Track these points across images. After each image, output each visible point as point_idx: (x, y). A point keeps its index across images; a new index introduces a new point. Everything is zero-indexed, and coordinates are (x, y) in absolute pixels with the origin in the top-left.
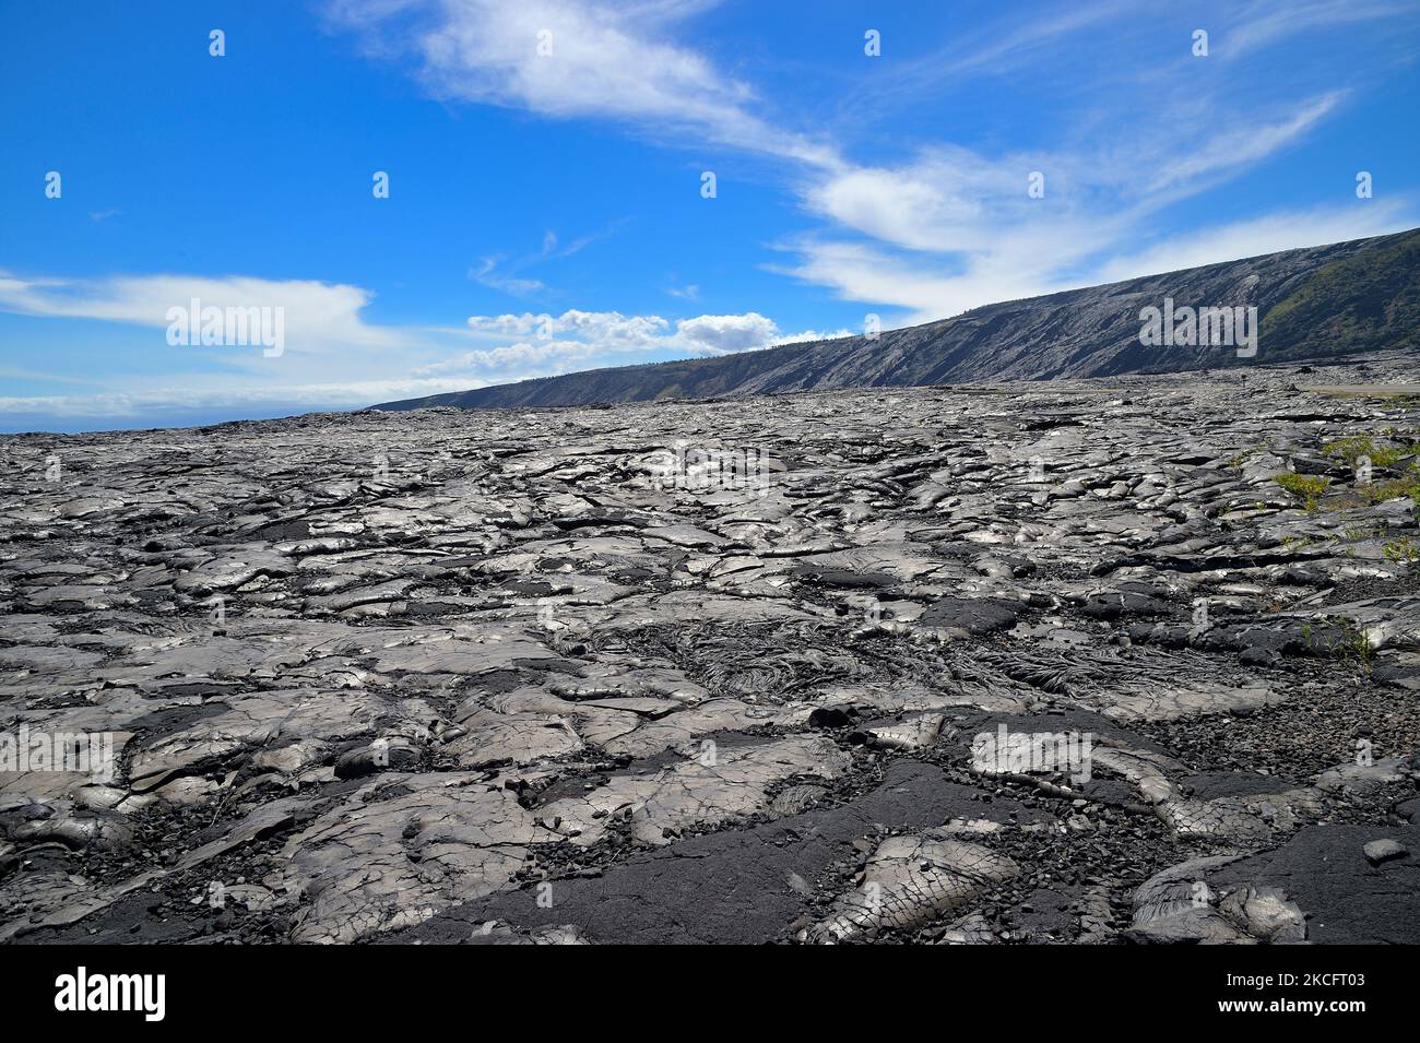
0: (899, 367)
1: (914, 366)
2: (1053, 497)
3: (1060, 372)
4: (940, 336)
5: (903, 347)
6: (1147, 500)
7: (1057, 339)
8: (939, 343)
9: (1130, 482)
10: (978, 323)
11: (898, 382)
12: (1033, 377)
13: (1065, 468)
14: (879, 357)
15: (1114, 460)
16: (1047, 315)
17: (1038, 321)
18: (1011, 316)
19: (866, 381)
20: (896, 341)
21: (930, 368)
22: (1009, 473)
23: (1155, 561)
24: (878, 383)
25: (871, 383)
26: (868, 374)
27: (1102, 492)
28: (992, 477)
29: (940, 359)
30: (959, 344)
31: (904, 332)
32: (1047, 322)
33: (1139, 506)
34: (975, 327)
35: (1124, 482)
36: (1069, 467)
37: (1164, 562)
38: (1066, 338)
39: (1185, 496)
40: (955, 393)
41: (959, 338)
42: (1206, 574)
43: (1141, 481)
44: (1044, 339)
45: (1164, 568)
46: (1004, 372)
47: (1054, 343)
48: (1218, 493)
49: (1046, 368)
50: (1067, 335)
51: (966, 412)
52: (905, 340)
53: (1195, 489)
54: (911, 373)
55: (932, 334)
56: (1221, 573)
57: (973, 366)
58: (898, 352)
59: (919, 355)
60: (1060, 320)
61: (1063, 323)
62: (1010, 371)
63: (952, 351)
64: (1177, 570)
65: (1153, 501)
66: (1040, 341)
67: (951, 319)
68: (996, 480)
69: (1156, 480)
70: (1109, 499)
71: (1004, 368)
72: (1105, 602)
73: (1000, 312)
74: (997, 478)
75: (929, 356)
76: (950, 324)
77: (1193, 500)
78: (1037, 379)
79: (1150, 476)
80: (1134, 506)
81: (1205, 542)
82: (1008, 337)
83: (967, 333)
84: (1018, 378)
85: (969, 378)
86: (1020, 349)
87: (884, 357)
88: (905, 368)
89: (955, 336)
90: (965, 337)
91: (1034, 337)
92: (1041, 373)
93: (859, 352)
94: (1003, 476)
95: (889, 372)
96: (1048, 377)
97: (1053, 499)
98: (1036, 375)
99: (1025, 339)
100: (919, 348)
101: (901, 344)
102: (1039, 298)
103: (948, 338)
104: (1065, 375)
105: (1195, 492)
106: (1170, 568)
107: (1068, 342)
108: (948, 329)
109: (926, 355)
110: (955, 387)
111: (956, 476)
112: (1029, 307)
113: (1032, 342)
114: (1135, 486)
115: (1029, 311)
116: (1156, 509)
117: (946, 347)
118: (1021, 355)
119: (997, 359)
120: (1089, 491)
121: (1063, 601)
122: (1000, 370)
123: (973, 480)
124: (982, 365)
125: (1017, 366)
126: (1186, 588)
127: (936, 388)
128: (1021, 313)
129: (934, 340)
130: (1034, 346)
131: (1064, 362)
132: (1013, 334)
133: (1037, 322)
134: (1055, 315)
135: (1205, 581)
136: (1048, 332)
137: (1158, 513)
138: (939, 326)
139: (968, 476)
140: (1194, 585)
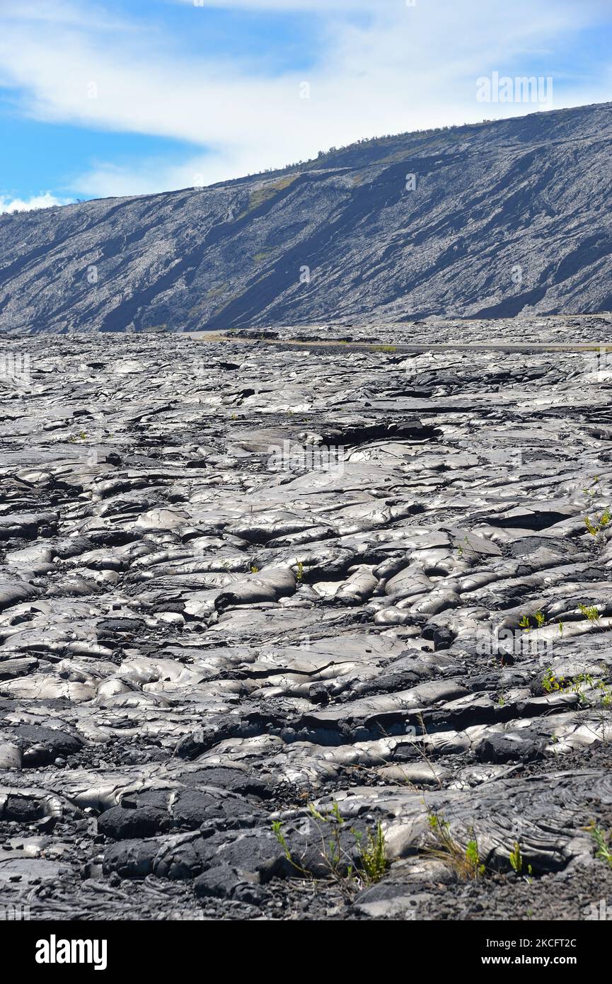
0: (166, 282)
1: (198, 281)
2: (227, 601)
3: (533, 297)
4: (264, 210)
5: (175, 234)
6: (401, 604)
7: (528, 223)
8: (261, 228)
9: (383, 568)
10: (349, 182)
11: (165, 319)
12: (475, 308)
13: (290, 538)
14: (118, 259)
15: (393, 519)
16: (504, 166)
17: (486, 179)
18: (422, 167)
19: (90, 313)
20: (161, 220)
21: (239, 285)
22: (172, 551)
23: (282, 726)
24: (115, 322)
25: (99, 320)
26: (94, 298)
27: (328, 589)
28: (133, 559)
29: (262, 263)
30: (307, 230)
31: (177, 200)
32: (505, 182)
33: (380, 617)
34: (343, 190)
35: (372, 567)
36: (298, 536)
37: (297, 726)
38: (549, 220)
39: (472, 595)
40: (281, 348)
41: (305, 214)
42: (360, 748)
43: (404, 564)
44: (498, 220)
45: (296, 739)
46: (410, 297)
47: (519, 233)
48: (537, 587)
49: (504, 289)
50: (551, 213)
51: (249, 401)
52: (181, 217)
53: (497, 579)
54: (196, 295)
55: (244, 204)
56: (384, 746)
57: (337, 282)
58: (164, 247)
59: (214, 254)
60: (535, 178)
61: (539, 187)
62: (422, 295)
63: (289, 245)
64: (315, 742)
65: (410, 605)
66: (490, 226)
67: (289, 169)
68: (142, 567)
69: (432, 562)
70: (336, 603)
71: (410, 287)
72: (133, 806)
73: (401, 156)
74: (144, 560)
75: (236, 258)
76: (282, 183)
77: (484, 603)
78: (483, 314)
79: (423, 554)
80: (369, 618)
81: (450, 686)
82: (414, 216)
83: (325, 203)
84: (442, 312)
85: (330, 311)
86: (445, 243)
87: (130, 259)
88: (180, 285)
89: (297, 210)
90: (318, 215)
91: (478, 216)
92: (493, 301)
93: (72, 245)
94: (157, 556)
95: (144, 294)
96: (509, 309)
97: (225, 604)
98: (483, 305)
99: (456, 221)
100: (214, 236)
101: (171, 227)
102: (487, 125)
103: (281, 216)
104: (546, 304)
105: (493, 587)
106: (304, 738)
107: (552, 230)
108: (282, 194)
109: (229, 254)
110: (286, 333)
111: (64, 557)
112: (464, 146)
113: (473, 226)
114: (390, 575)
115: (465, 155)
116: (410, 622)
117: (275, 238)
118: (447, 258)
119: (392, 266)
120: (305, 588)
121: (68, 806)
122: (400, 292)
123: (92, 566)
124: (357, 282)
125: (439, 283)
126: (314, 774)
127: (242, 335)
128: (446, 159)
129: (248, 220)
130: (475, 237)
131: (544, 276)
132: (428, 208)
133: (483, 182)
134: (522, 165)
135: (356, 761)
136: (509, 205)
137: (410, 630)
138: (259, 186)
139: (87, 557)
140: (329, 768)
